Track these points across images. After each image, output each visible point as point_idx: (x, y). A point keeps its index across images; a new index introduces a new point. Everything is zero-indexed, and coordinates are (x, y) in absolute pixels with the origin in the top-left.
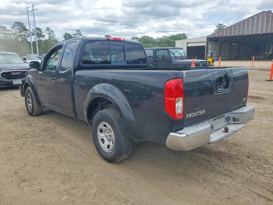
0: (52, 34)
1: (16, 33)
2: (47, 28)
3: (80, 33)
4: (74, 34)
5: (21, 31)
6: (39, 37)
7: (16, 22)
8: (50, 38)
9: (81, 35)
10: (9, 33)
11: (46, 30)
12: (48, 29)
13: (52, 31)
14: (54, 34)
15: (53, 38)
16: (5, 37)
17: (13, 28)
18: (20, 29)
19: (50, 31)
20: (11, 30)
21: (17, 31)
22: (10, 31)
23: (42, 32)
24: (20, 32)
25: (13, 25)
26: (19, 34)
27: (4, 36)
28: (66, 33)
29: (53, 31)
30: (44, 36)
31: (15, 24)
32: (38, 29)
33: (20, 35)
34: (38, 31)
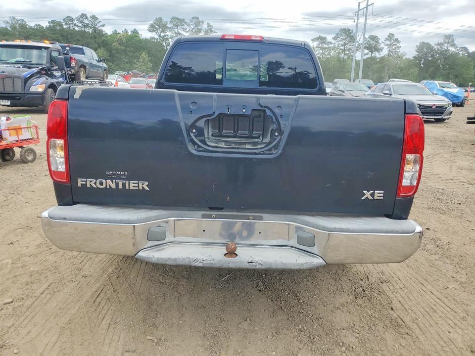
0: (396, 45)
1: (338, 46)
2: (389, 36)
3: (453, 41)
4: (439, 44)
5: (346, 42)
6: (372, 53)
7: (341, 29)
8: (392, 52)
9: (453, 45)
10: (329, 48)
11: (387, 39)
12: (391, 36)
13: (397, 40)
14: (400, 46)
15: (397, 53)
16: (323, 53)
17: (335, 38)
18: (345, 39)
19: (392, 41)
20: (333, 41)
21: (341, 42)
22: (331, 43)
23: (378, 43)
24: (344, 45)
25: (337, 34)
26: (343, 48)
27: (321, 51)
28: (423, 43)
29: (399, 39)
30: (382, 49)
31: (340, 31)
32: (374, 38)
33: (344, 50)
34: (373, 41)
